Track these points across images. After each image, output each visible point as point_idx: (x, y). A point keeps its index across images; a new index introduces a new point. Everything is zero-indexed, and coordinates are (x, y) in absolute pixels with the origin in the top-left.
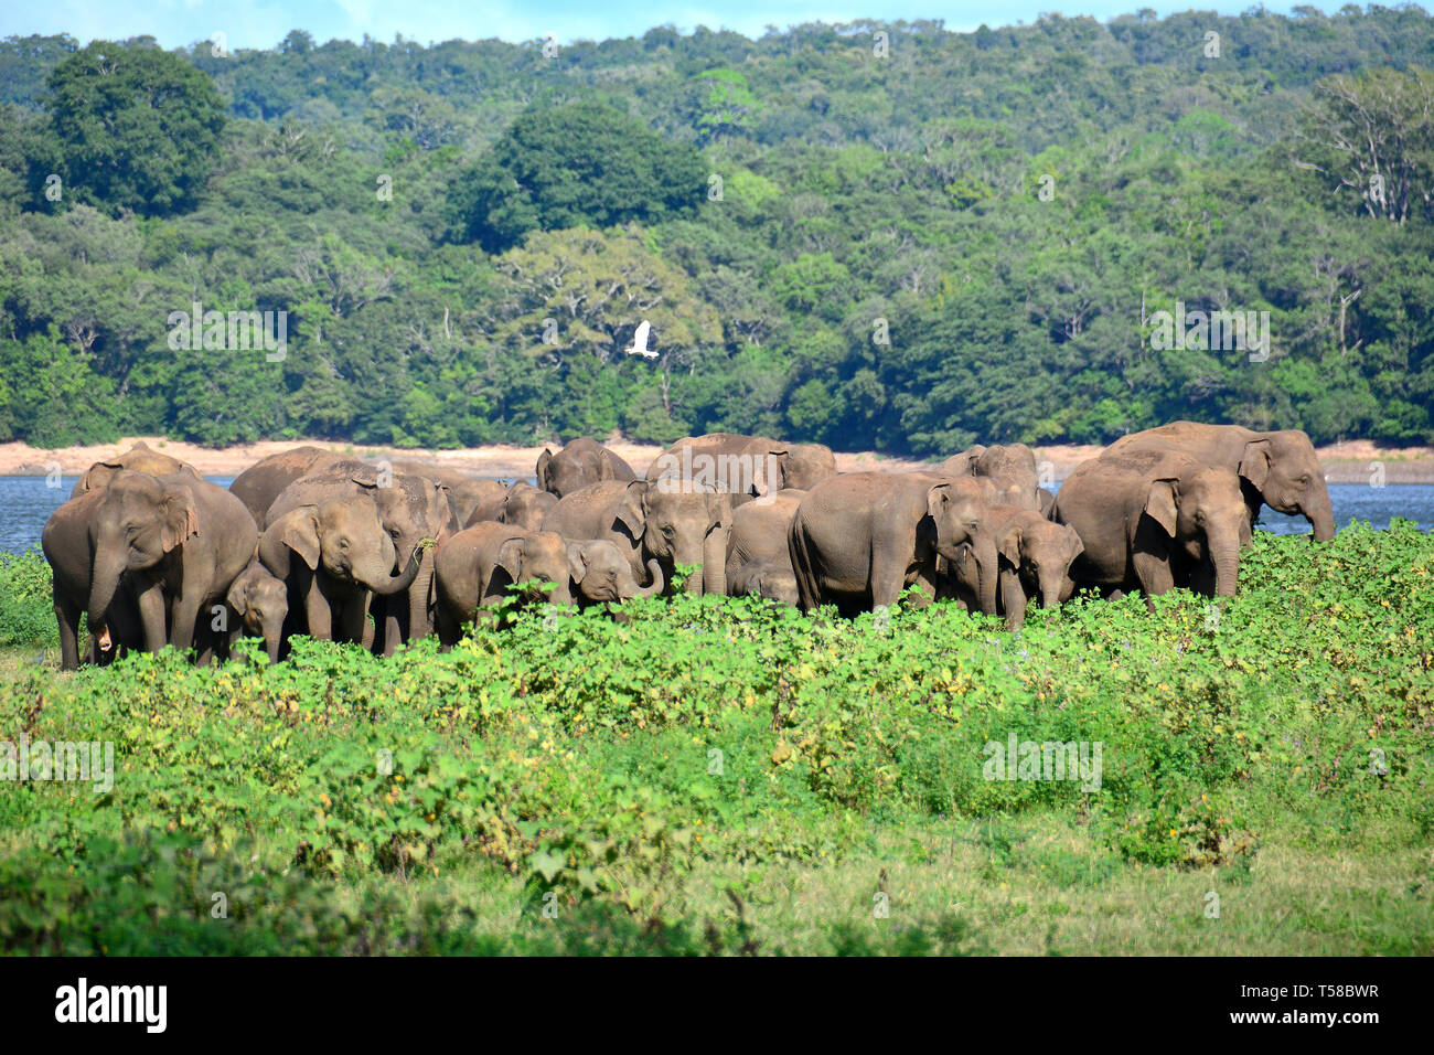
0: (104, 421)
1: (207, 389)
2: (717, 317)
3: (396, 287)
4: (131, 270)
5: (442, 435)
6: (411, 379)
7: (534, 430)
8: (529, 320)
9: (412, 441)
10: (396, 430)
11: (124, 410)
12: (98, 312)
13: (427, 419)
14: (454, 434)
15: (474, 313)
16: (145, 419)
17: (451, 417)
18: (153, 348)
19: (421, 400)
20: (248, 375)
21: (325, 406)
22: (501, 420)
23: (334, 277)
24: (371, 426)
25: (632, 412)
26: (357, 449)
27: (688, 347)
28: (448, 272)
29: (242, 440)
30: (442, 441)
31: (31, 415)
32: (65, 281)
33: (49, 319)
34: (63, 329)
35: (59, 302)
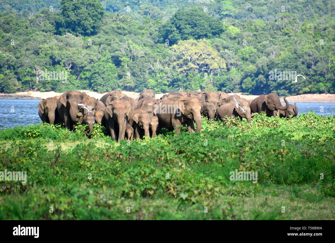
0: (73, 86)
1: (99, 78)
2: (225, 62)
3: (146, 54)
4: (80, 49)
5: (157, 90)
6: (149, 76)
7: (179, 89)
8: (178, 62)
10: (145, 89)
11: (79, 83)
12: (72, 59)
13: (153, 86)
14: (160, 90)
15: (165, 60)
16: (84, 86)
17: (159, 86)
18: (86, 68)
19: (152, 82)
20: (109, 75)
21: (128, 83)
22: (171, 87)
23: (131, 51)
24: (139, 88)
25: (203, 85)
27: (217, 69)
28: (159, 50)
29: (107, 91)
30: (157, 92)
31: (56, 85)
32: (64, 52)
33: (61, 61)
34: (64, 64)
35: (63, 57)
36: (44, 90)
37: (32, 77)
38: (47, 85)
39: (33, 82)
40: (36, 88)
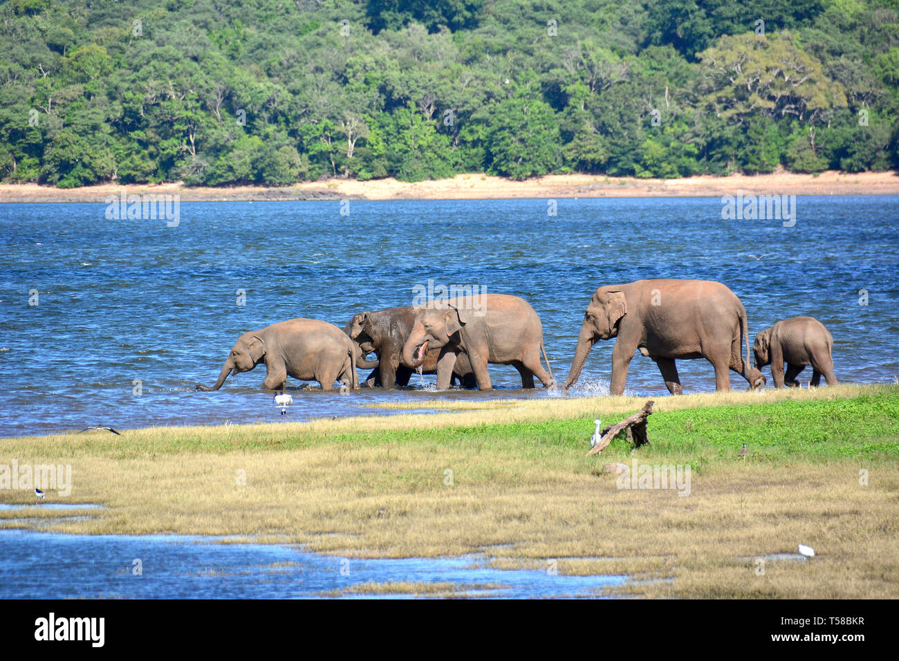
0: (444, 164)
1: (512, 142)
2: (842, 89)
3: (630, 74)
4: (455, 66)
5: (668, 169)
6: (645, 133)
7: (726, 166)
8: (720, 94)
9: (647, 174)
10: (637, 167)
11: (457, 156)
12: (439, 93)
13: (658, 160)
14: (675, 169)
15: (683, 90)
16: (472, 163)
17: (673, 158)
18: (474, 116)
19: (653, 148)
20: (538, 133)
21: (589, 152)
22: (704, 159)
23: (591, 67)
24: (620, 164)
25: (791, 153)
26: (612, 179)
27: (826, 109)
28: (654, 64)
29: (535, 174)
30: (667, 173)
31: (399, 161)
32: (416, 73)
33: (408, 98)
34: (418, 105)
35: (413, 87)
36: (369, 175)
37: (336, 143)
38: (375, 163)
39: (338, 156)
40: (347, 172)
